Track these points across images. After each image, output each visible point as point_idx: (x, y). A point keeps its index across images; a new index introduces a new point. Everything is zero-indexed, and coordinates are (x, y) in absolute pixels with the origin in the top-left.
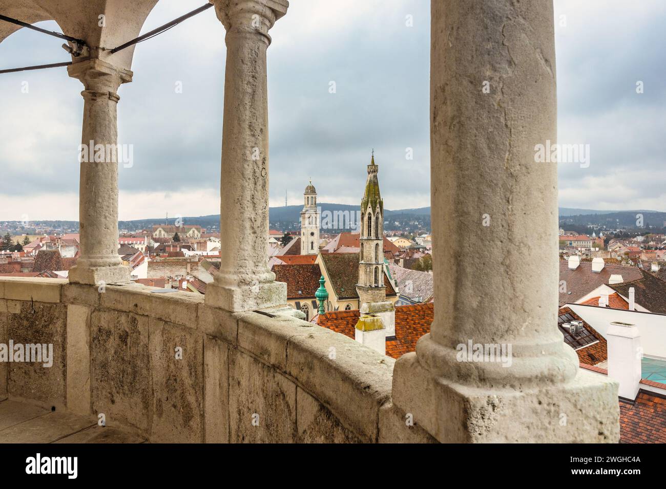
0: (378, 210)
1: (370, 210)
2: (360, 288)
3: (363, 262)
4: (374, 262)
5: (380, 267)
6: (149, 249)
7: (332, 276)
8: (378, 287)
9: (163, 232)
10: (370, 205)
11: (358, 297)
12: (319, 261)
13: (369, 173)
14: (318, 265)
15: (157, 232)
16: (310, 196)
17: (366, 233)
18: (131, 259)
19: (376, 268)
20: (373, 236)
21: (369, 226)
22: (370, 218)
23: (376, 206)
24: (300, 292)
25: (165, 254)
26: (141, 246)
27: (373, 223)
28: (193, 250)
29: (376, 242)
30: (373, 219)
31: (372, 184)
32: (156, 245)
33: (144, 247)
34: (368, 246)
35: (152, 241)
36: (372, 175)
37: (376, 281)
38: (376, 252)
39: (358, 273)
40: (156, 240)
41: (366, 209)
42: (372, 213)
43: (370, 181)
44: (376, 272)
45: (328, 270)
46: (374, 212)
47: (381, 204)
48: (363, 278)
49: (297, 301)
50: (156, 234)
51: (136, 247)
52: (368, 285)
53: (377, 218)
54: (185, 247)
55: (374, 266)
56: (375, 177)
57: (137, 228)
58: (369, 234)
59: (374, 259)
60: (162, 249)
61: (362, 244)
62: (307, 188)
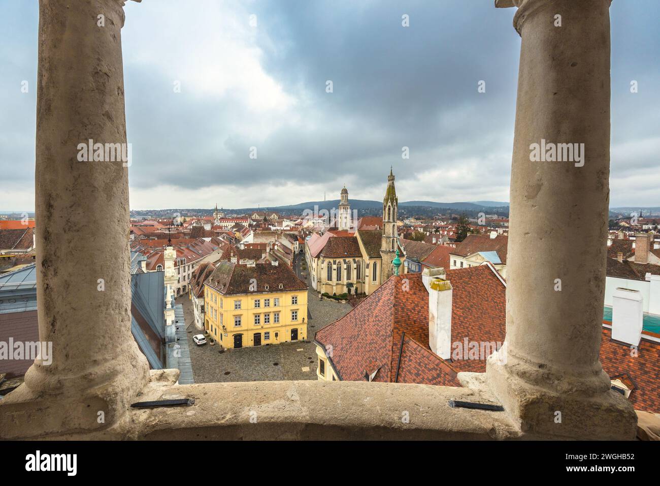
0: (395, 204)
1: (389, 204)
2: (383, 252)
3: (384, 236)
4: (392, 236)
5: (395, 239)
6: (250, 225)
7: (365, 244)
8: (394, 251)
9: (257, 216)
10: (389, 201)
11: (381, 257)
12: (357, 235)
13: (389, 181)
14: (356, 237)
15: (254, 216)
16: (344, 195)
17: (387, 218)
18: (241, 231)
19: (393, 240)
20: (391, 220)
21: (389, 214)
22: (389, 209)
23: (393, 201)
24: (346, 253)
25: (260, 229)
26: (246, 224)
27: (391, 212)
28: (275, 226)
29: (393, 224)
30: (392, 209)
31: (391, 188)
32: (255, 223)
33: (247, 224)
34: (388, 226)
35: (252, 222)
36: (391, 182)
37: (393, 247)
38: (393, 230)
39: (381, 242)
40: (254, 220)
41: (387, 203)
42: (391, 205)
43: (390, 186)
44: (393, 242)
45: (363, 240)
46: (392, 205)
47: (397, 200)
48: (384, 246)
49: (344, 259)
50: (253, 217)
51: (243, 224)
52: (388, 250)
53: (394, 209)
54: (270, 225)
55: (392, 239)
56: (393, 183)
57: (242, 213)
58: (389, 219)
59: (392, 234)
60: (258, 225)
61: (384, 225)
62: (343, 190)
